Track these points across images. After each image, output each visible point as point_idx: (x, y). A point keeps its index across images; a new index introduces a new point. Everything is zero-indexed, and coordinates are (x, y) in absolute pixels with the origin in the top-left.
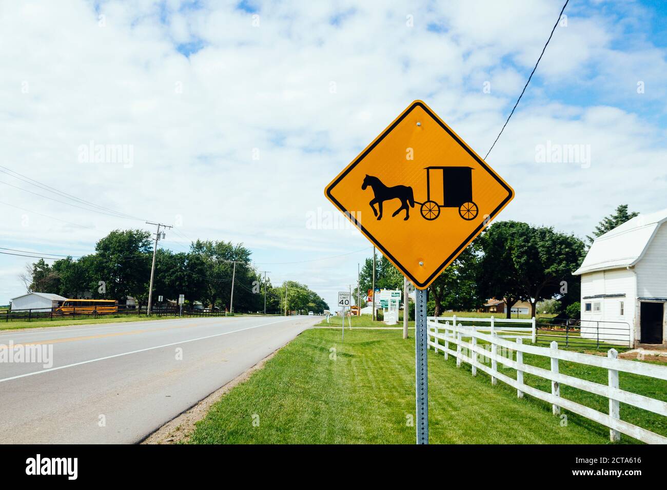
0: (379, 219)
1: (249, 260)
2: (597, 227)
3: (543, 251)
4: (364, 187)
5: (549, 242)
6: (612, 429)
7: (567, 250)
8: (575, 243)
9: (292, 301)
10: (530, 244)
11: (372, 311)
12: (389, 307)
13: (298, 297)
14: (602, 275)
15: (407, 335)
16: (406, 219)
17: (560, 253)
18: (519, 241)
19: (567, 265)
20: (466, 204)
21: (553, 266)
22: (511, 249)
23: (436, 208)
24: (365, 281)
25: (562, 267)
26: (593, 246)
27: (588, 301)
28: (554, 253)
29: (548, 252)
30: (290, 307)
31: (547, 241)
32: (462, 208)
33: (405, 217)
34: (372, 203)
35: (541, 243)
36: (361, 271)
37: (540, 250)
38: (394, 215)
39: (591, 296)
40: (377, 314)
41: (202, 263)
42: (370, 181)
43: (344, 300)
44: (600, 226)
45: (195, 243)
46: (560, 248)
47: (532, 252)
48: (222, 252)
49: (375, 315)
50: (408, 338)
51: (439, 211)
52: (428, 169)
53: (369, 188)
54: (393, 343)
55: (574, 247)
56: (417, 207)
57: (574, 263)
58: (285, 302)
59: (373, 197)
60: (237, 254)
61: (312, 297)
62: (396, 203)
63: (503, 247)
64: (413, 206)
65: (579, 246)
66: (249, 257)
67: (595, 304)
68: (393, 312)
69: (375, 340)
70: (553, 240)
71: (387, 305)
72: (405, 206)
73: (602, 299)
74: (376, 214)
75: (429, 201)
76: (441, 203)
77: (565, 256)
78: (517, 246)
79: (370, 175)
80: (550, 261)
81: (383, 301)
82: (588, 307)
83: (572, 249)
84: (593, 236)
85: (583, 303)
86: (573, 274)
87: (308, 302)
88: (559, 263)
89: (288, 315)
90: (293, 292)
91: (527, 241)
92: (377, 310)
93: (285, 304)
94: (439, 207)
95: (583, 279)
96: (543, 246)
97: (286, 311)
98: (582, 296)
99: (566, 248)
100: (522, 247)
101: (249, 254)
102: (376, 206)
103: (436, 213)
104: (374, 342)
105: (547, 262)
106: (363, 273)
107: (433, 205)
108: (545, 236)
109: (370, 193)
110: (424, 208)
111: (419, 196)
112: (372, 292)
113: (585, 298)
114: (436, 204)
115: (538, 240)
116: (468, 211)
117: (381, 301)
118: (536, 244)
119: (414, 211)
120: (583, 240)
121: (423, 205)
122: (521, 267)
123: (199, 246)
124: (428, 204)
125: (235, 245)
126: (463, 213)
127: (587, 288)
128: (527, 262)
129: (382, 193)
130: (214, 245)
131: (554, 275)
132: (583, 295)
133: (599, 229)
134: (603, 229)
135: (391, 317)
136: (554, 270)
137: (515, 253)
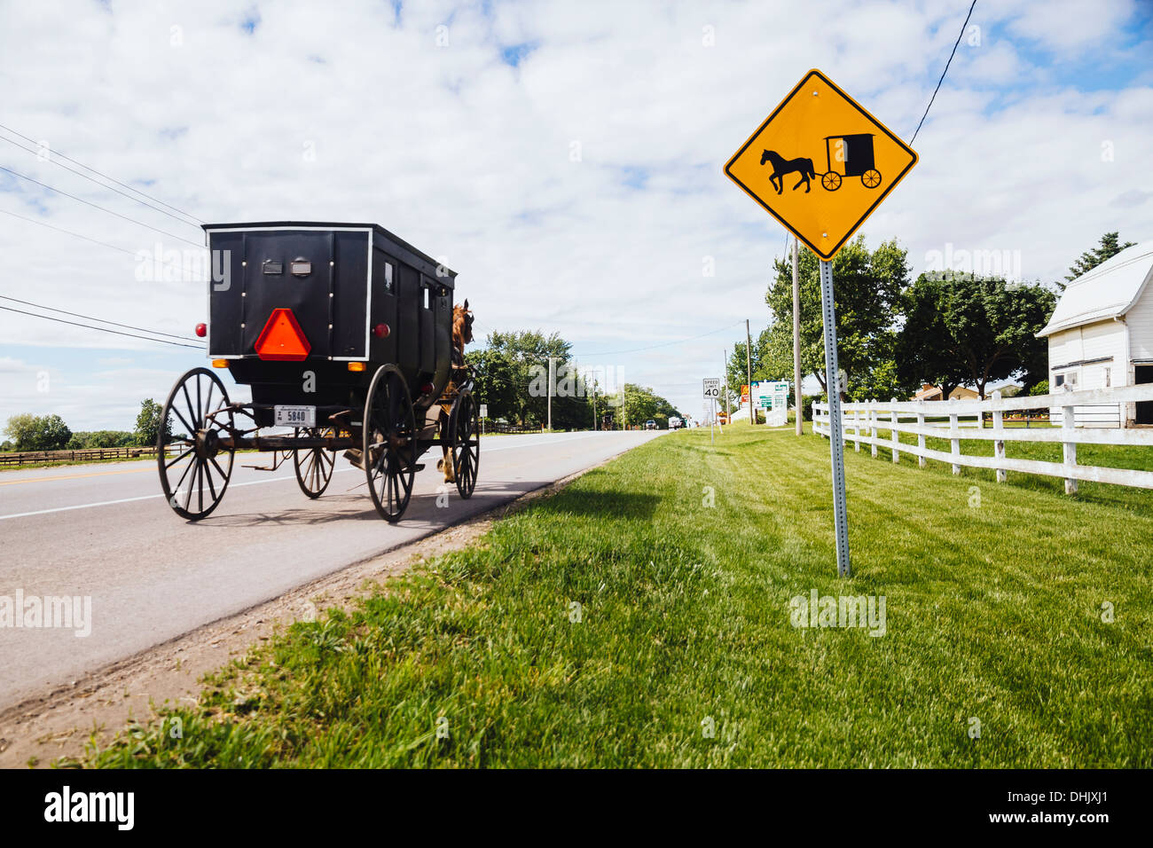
0: (780, 193)
1: (568, 356)
2: (1072, 269)
3: (992, 309)
4: (763, 163)
5: (1002, 296)
6: (1067, 479)
7: (1028, 306)
8: (1041, 295)
9: (632, 411)
10: (971, 301)
11: (749, 413)
12: (773, 406)
13: (641, 406)
14: (1078, 333)
15: (801, 430)
16: (807, 192)
17: (1018, 311)
18: (954, 298)
19: (1030, 327)
20: (868, 172)
21: (1007, 330)
22: (944, 309)
23: (838, 178)
24: (736, 376)
25: (1021, 331)
26: (1065, 295)
27: (1059, 372)
28: (1008, 311)
29: (1000, 310)
30: (631, 420)
31: (997, 295)
32: (865, 176)
33: (806, 188)
34: (771, 178)
35: (988, 299)
36: (728, 359)
37: (987, 308)
38: (795, 188)
39: (1064, 364)
40: (756, 416)
41: (505, 364)
42: (769, 156)
43: (712, 390)
44: (1076, 267)
45: (492, 336)
46: (1018, 304)
47: (976, 312)
48: (531, 346)
49: (754, 417)
50: (803, 434)
51: (841, 180)
52: (827, 139)
53: (768, 163)
54: (783, 441)
55: (1039, 301)
56: (818, 178)
57: (1039, 323)
58: (623, 413)
59: (772, 171)
60: (551, 348)
61: (660, 406)
62: (796, 176)
63: (934, 308)
64: (813, 178)
65: (1047, 300)
66: (568, 352)
67: (1069, 376)
68: (779, 409)
69: (757, 440)
70: (1006, 293)
71: (770, 403)
72: (805, 179)
73: (1080, 367)
74: (776, 189)
75: (830, 171)
76: (843, 172)
77: (1025, 315)
78: (952, 305)
79: (769, 149)
80: (1003, 324)
81: (764, 397)
82: (1060, 380)
83: (1036, 304)
84: (1065, 282)
85: (1052, 375)
86: (1036, 336)
87: (655, 412)
88: (1018, 326)
89: (627, 429)
90: (633, 398)
91: (966, 296)
92: (756, 410)
93: (622, 416)
94: (841, 177)
95: (1051, 342)
96: (992, 302)
97: (624, 426)
98: (1051, 366)
99: (1027, 302)
100: (959, 305)
101: (568, 348)
102: (776, 180)
103: (838, 183)
104: (756, 442)
105: (999, 325)
106: (731, 364)
107: (834, 175)
108: (994, 288)
109: (769, 168)
110: (825, 179)
111: (820, 167)
112: (746, 389)
113: (1055, 369)
114: (838, 174)
115: (984, 293)
116: (871, 178)
117: (761, 397)
118: (983, 300)
119: (815, 183)
120: (1053, 291)
121: (823, 176)
122: (959, 333)
123: (498, 342)
124: (829, 175)
125: (547, 337)
126: (865, 182)
127: (1058, 354)
128: (967, 325)
129: (781, 166)
130: (518, 337)
131: (1010, 342)
132: (1052, 364)
133: (1075, 271)
134: (1081, 270)
135: (777, 417)
136: (1009, 335)
137: (948, 315)
